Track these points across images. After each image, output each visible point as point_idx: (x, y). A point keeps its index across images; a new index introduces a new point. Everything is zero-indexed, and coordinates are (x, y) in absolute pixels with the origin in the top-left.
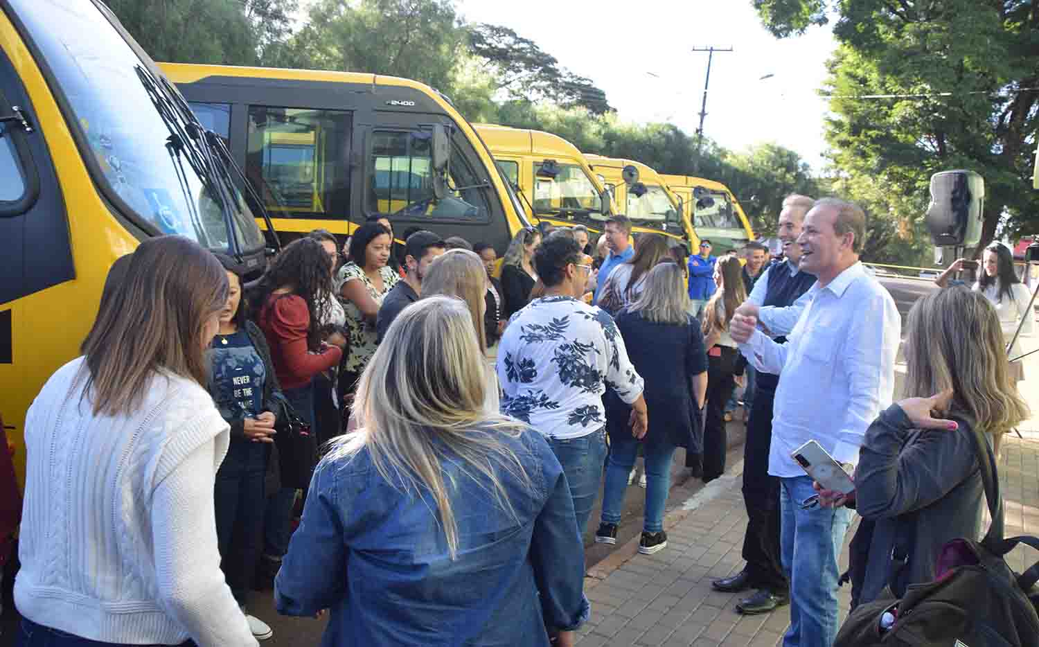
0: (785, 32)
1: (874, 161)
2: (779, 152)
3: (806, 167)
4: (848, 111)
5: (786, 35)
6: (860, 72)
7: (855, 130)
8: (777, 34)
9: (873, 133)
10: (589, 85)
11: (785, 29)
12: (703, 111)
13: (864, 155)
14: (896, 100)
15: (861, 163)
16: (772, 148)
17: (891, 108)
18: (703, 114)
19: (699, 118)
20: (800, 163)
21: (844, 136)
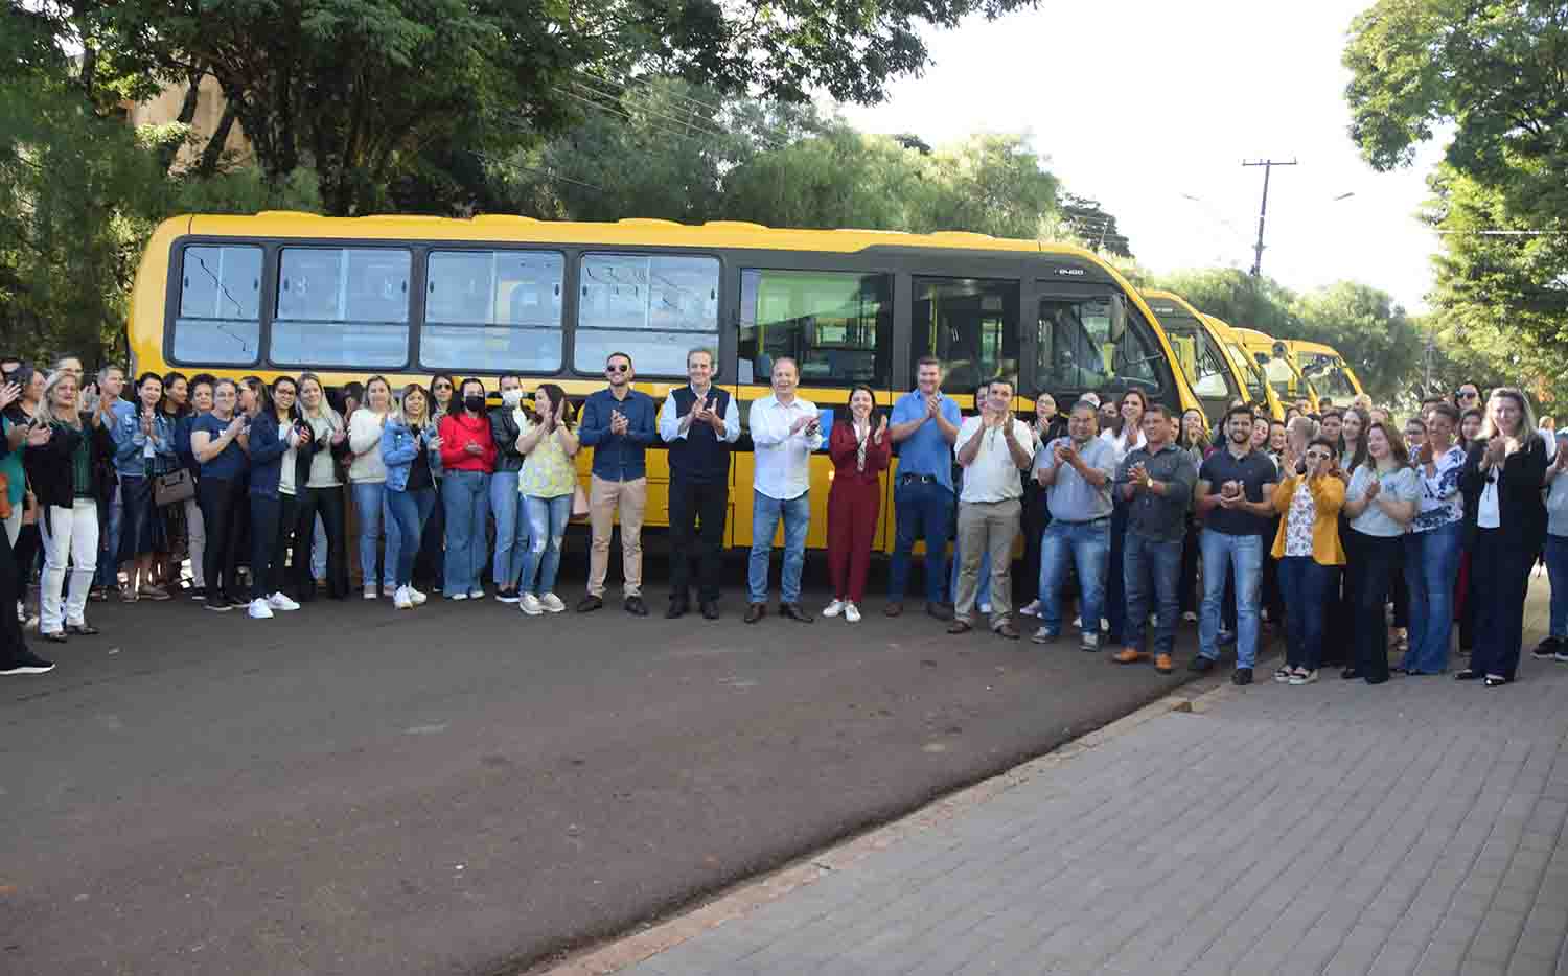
0: (1387, 165)
1: (1500, 311)
2: (1365, 295)
3: (1400, 311)
4: (1466, 250)
5: (1390, 168)
6: (1478, 203)
7: (1475, 274)
8: (1376, 164)
9: (1499, 276)
10: (1095, 209)
11: (1388, 161)
12: (1260, 243)
13: (1487, 302)
14: (1527, 237)
15: (1484, 311)
16: (1354, 290)
17: (1521, 246)
18: (1260, 247)
19: (1254, 253)
20: (1392, 307)
21: (1461, 281)
